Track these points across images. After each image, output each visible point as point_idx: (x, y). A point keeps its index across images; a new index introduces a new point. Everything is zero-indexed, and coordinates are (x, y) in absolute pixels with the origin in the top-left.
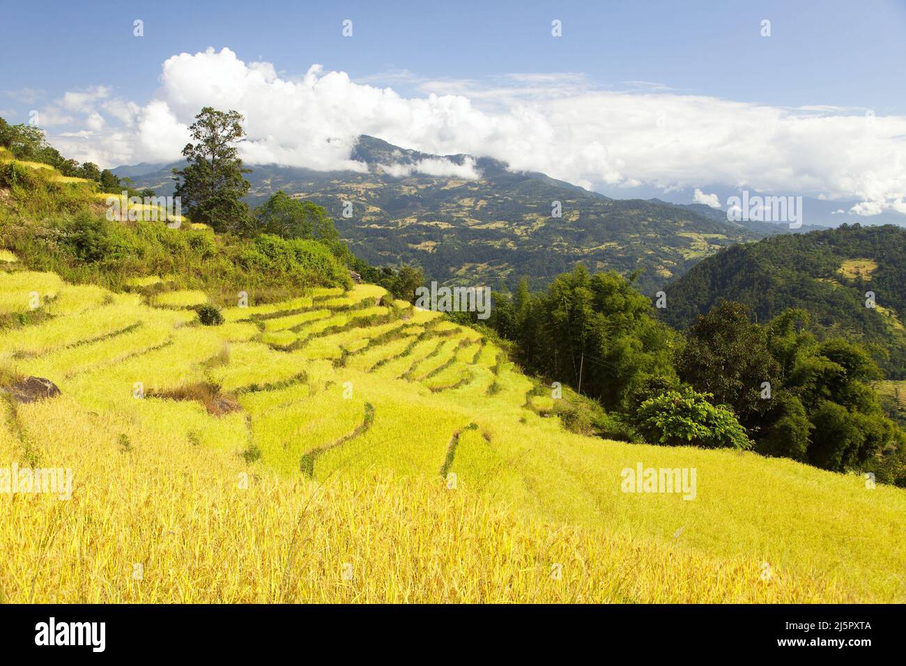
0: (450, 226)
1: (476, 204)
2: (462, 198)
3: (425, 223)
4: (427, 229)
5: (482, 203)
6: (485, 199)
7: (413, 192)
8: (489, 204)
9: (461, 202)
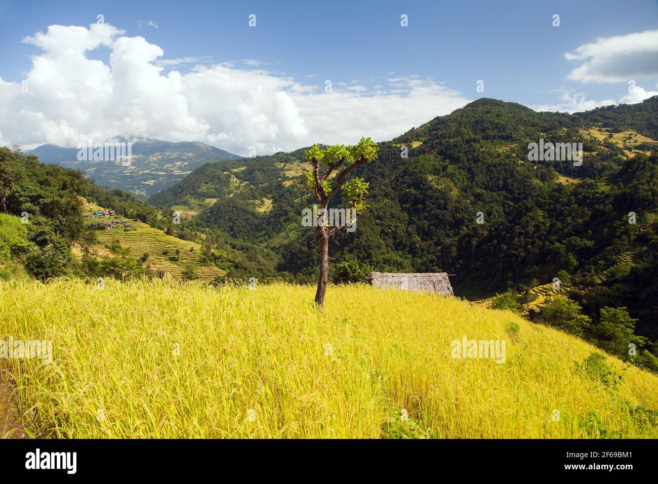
0: (165, 173)
1: (182, 164)
2: (177, 162)
3: (153, 173)
4: (152, 175)
5: (186, 163)
6: (188, 162)
7: (155, 159)
8: (189, 164)
9: (176, 164)
